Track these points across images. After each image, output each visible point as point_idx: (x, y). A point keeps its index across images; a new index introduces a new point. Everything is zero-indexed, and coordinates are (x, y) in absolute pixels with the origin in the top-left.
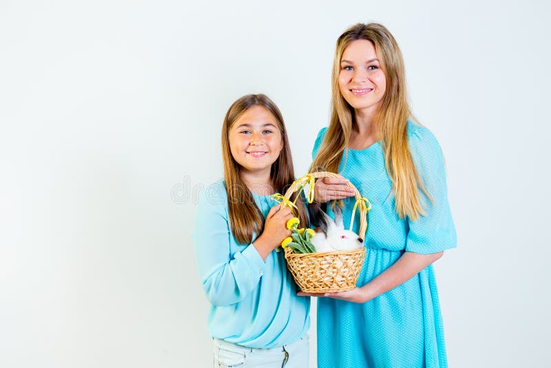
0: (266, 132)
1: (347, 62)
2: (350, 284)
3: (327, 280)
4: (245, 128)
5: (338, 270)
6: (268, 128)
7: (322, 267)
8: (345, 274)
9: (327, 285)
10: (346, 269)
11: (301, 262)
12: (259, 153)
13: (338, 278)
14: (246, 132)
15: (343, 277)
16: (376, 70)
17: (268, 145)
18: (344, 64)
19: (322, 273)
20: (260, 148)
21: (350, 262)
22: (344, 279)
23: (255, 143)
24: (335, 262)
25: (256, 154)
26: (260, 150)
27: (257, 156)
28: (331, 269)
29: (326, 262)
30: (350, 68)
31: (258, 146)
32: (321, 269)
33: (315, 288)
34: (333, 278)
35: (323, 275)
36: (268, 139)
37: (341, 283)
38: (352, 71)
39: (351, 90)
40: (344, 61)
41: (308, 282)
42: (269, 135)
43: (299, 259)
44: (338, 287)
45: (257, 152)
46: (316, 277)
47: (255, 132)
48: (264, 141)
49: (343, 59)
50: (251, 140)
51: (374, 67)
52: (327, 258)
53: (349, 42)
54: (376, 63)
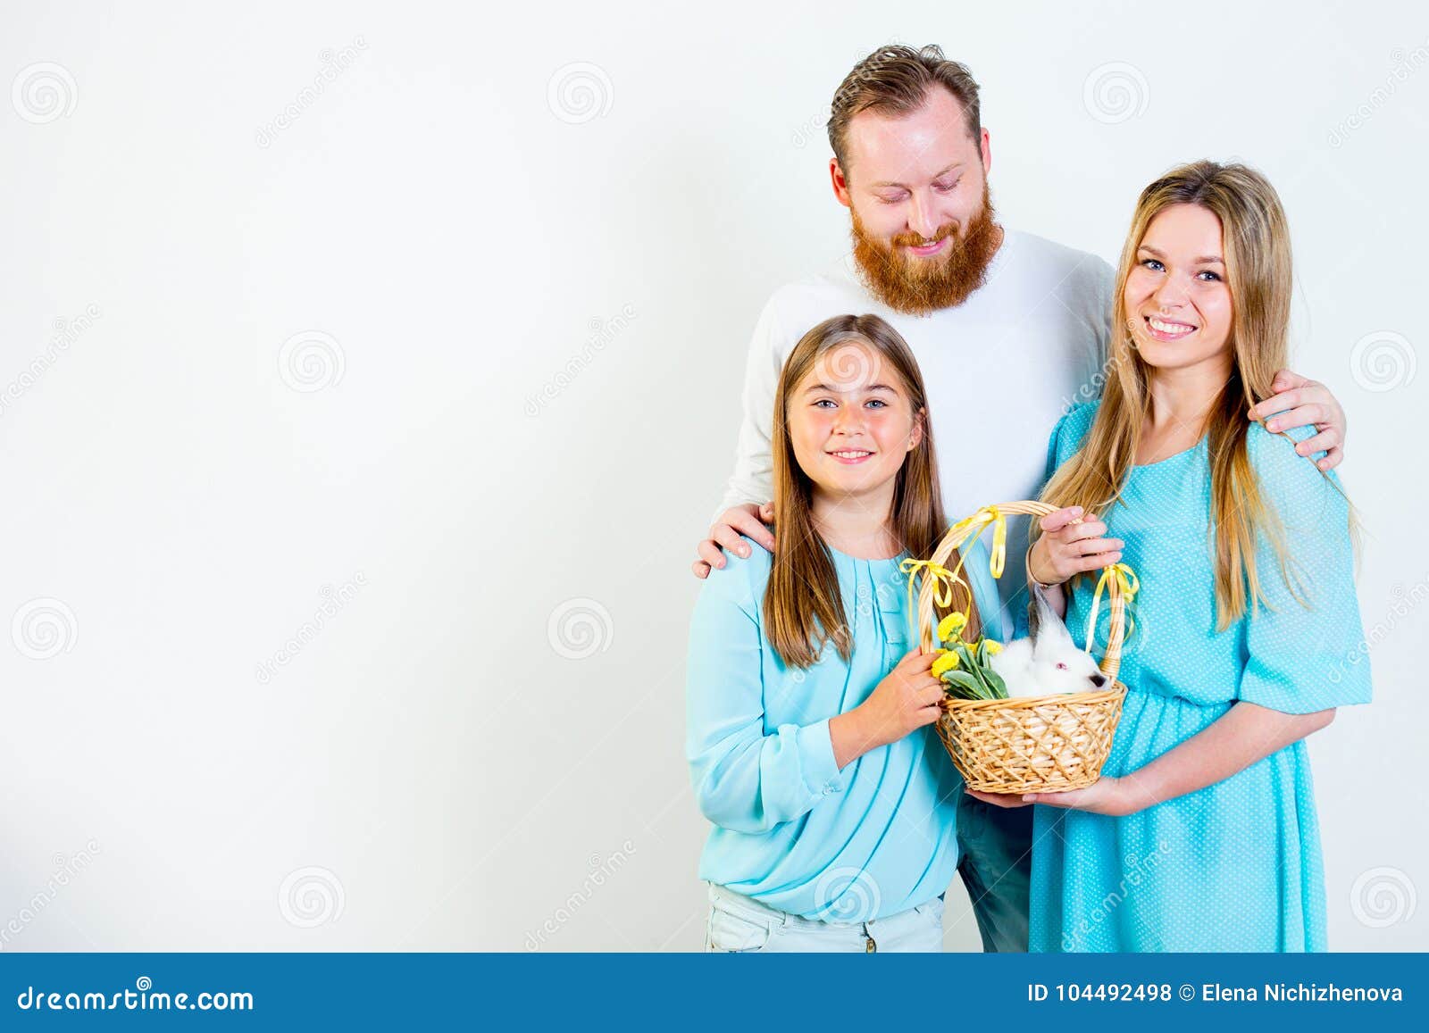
0: (875, 403)
1: (1152, 251)
2: (1090, 771)
3: (1039, 762)
4: (822, 394)
5: (1065, 739)
6: (878, 394)
7: (1030, 732)
8: (1081, 749)
9: (1038, 776)
10: (1083, 738)
11: (977, 719)
12: (853, 455)
13: (1066, 760)
14: (825, 403)
15: (1076, 755)
16: (1214, 283)
17: (875, 436)
18: (1144, 254)
19: (1026, 747)
20: (854, 442)
21: (1093, 719)
22: (1077, 760)
23: (844, 429)
24: (1059, 721)
25: (846, 455)
26: (855, 446)
27: (847, 462)
28: (1049, 736)
29: (1038, 720)
30: (1158, 264)
31: (850, 436)
32: (1027, 737)
33: (1007, 781)
34: (1052, 759)
35: (1030, 751)
36: (877, 421)
37: (1071, 770)
38: (1160, 273)
39: (1147, 319)
40: (1145, 248)
41: (994, 767)
42: (879, 411)
43: (970, 712)
44: (1062, 781)
45: (849, 451)
46: (1012, 756)
47: (846, 402)
48: (867, 425)
49: (1143, 244)
50: (836, 423)
51: (1212, 276)
52: (1040, 710)
53: (1166, 204)
54: (1217, 268)
